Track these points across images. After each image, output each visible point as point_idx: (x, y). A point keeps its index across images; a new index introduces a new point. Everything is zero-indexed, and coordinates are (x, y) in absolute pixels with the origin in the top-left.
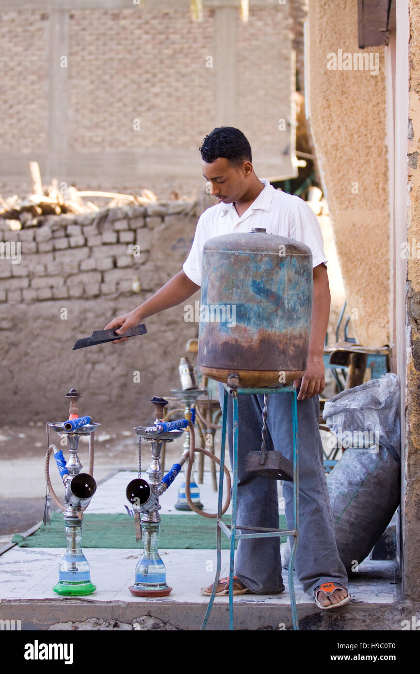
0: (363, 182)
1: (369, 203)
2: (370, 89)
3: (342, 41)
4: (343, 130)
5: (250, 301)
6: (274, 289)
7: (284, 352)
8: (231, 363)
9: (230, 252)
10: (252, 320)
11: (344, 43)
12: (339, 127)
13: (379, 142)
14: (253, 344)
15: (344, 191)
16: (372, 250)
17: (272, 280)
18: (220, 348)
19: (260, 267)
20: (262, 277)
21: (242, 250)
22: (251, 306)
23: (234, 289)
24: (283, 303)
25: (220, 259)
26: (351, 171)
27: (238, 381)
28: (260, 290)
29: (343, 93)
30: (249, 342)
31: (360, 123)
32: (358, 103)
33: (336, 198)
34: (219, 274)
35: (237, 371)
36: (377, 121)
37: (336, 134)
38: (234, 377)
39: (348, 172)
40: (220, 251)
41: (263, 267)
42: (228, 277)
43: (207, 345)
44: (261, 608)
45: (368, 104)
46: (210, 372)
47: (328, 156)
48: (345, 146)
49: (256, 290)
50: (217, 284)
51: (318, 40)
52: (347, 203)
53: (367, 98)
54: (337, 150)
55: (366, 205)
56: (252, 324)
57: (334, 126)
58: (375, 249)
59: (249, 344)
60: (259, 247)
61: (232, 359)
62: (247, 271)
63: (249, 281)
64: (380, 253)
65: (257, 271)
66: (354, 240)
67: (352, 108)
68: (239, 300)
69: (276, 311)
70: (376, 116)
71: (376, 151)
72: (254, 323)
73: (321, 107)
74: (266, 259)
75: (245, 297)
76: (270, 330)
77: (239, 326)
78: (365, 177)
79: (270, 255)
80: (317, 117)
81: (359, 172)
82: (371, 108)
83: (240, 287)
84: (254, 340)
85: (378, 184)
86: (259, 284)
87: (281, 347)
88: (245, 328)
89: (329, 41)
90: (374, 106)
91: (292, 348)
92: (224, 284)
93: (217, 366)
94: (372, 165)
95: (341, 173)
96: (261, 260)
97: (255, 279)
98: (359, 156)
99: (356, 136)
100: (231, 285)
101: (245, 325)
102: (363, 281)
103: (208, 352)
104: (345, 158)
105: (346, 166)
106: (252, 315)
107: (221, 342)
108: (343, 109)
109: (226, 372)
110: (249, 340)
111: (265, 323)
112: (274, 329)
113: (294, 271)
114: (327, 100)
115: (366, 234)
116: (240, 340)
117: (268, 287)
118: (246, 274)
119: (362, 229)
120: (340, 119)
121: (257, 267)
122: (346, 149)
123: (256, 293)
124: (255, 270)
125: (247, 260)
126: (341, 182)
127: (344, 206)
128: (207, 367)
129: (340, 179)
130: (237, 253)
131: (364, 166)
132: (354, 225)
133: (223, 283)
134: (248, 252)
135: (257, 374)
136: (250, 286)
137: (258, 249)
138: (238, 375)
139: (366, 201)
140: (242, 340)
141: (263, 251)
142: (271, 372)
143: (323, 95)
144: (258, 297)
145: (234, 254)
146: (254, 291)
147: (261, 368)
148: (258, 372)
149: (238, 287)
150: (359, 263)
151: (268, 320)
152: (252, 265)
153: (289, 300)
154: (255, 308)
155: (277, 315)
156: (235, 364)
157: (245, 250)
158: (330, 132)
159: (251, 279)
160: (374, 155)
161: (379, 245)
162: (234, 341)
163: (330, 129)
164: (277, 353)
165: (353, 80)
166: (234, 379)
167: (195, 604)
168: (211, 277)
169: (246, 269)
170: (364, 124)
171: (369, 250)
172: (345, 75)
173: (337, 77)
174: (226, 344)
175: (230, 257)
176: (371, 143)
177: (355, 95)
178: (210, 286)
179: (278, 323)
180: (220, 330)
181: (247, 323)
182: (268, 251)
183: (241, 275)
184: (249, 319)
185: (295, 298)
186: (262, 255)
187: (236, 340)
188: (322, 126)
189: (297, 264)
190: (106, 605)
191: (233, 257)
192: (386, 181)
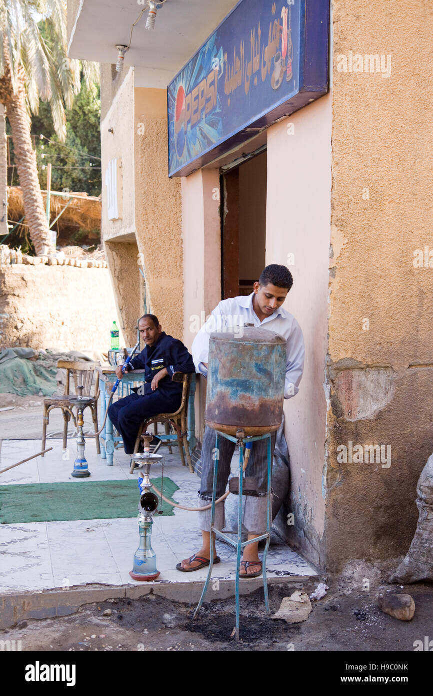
0: (167, 261)
1: (171, 274)
2: (172, 203)
3: (155, 173)
4: (155, 228)
5: (253, 377)
6: (269, 368)
7: (273, 412)
8: (239, 422)
9: (239, 342)
10: (254, 391)
11: (157, 174)
12: (153, 227)
13: (177, 237)
14: (255, 408)
15: (156, 267)
16: (173, 303)
17: (268, 362)
18: (230, 411)
19: (261, 353)
20: (262, 360)
21: (248, 341)
22: (254, 381)
23: (242, 369)
24: (273, 378)
25: (230, 348)
26: (160, 255)
27: (244, 434)
28: (260, 370)
29: (156, 205)
30: (253, 407)
31: (166, 224)
32: (164, 212)
33: (151, 271)
34: (229, 358)
35: (243, 427)
36: (176, 223)
37: (151, 232)
38: (241, 432)
39: (158, 255)
40: (230, 341)
41: (263, 353)
42: (237, 360)
43: (218, 409)
44: (229, 583)
45: (171, 213)
46: (221, 427)
47: (146, 245)
48: (157, 239)
49: (258, 370)
50: (228, 365)
51: (140, 172)
52: (157, 274)
53: (170, 209)
54: (152, 241)
55: (169, 275)
56: (254, 394)
57: (150, 226)
58: (174, 302)
59: (252, 408)
60: (260, 339)
61: (240, 419)
62: (251, 357)
63: (253, 364)
64: (177, 305)
65: (258, 356)
66: (161, 297)
67: (161, 215)
68: (245, 377)
69: (270, 384)
70: (176, 221)
71: (175, 242)
72: (256, 393)
73: (142, 214)
74: (264, 348)
75: (250, 374)
76: (266, 398)
77: (245, 396)
78: (169, 258)
79: (267, 345)
80: (139, 220)
81: (165, 255)
82: (173, 215)
83: (247, 368)
84: (256, 405)
85: (176, 262)
86: (260, 365)
87: (272, 409)
88: (250, 397)
89: (147, 172)
90: (174, 214)
91: (277, 409)
92: (234, 366)
93: (228, 424)
94: (173, 251)
95: (154, 255)
96: (261, 349)
97: (257, 362)
98: (165, 245)
99: (163, 233)
100: (240, 365)
101: (250, 395)
102: (167, 323)
103: (219, 413)
104: (157, 246)
105: (157, 251)
106: (255, 387)
107: (231, 406)
108: (155, 215)
109: (235, 428)
110: (253, 405)
111: (263, 393)
112: (268, 397)
113: (278, 354)
114: (146, 210)
115: (169, 294)
116: (246, 405)
117: (265, 367)
118: (251, 358)
119: (166, 291)
120: (153, 222)
121: (258, 354)
122: (157, 241)
123: (258, 371)
124: (257, 355)
125: (251, 349)
126: (154, 261)
127: (156, 276)
128: (219, 424)
129: (153, 260)
130: (244, 343)
131: (168, 251)
132: (162, 288)
133: (233, 364)
134: (252, 343)
135: (257, 429)
136: (253, 367)
137: (259, 341)
138: (244, 430)
139: (169, 273)
140: (247, 405)
141: (262, 342)
142: (267, 427)
143: (143, 206)
144: (259, 375)
145: (241, 344)
146: (256, 370)
147: (260, 425)
148: (258, 428)
149: (245, 368)
150: (165, 311)
151: (265, 390)
152: (255, 352)
153: (276, 375)
154: (257, 382)
155: (270, 387)
156: (242, 422)
157: (250, 341)
158: (147, 230)
159: (254, 362)
160: (174, 245)
161: (177, 300)
162: (241, 406)
163: (147, 228)
164: (270, 414)
165: (161, 198)
166: (241, 433)
167: (184, 583)
168: (222, 359)
169: (250, 355)
170: (168, 225)
171: (171, 303)
172: (157, 194)
173: (152, 196)
174: (235, 408)
175: (239, 347)
176: (172, 237)
177: (163, 207)
178: (221, 365)
179: (271, 392)
180: (230, 398)
181: (251, 393)
182: (265, 342)
183: (247, 359)
184: (253, 391)
185: (279, 374)
186: (262, 345)
187: (243, 405)
188: (142, 226)
189: (280, 350)
190: (120, 588)
191: (241, 346)
192: (182, 261)
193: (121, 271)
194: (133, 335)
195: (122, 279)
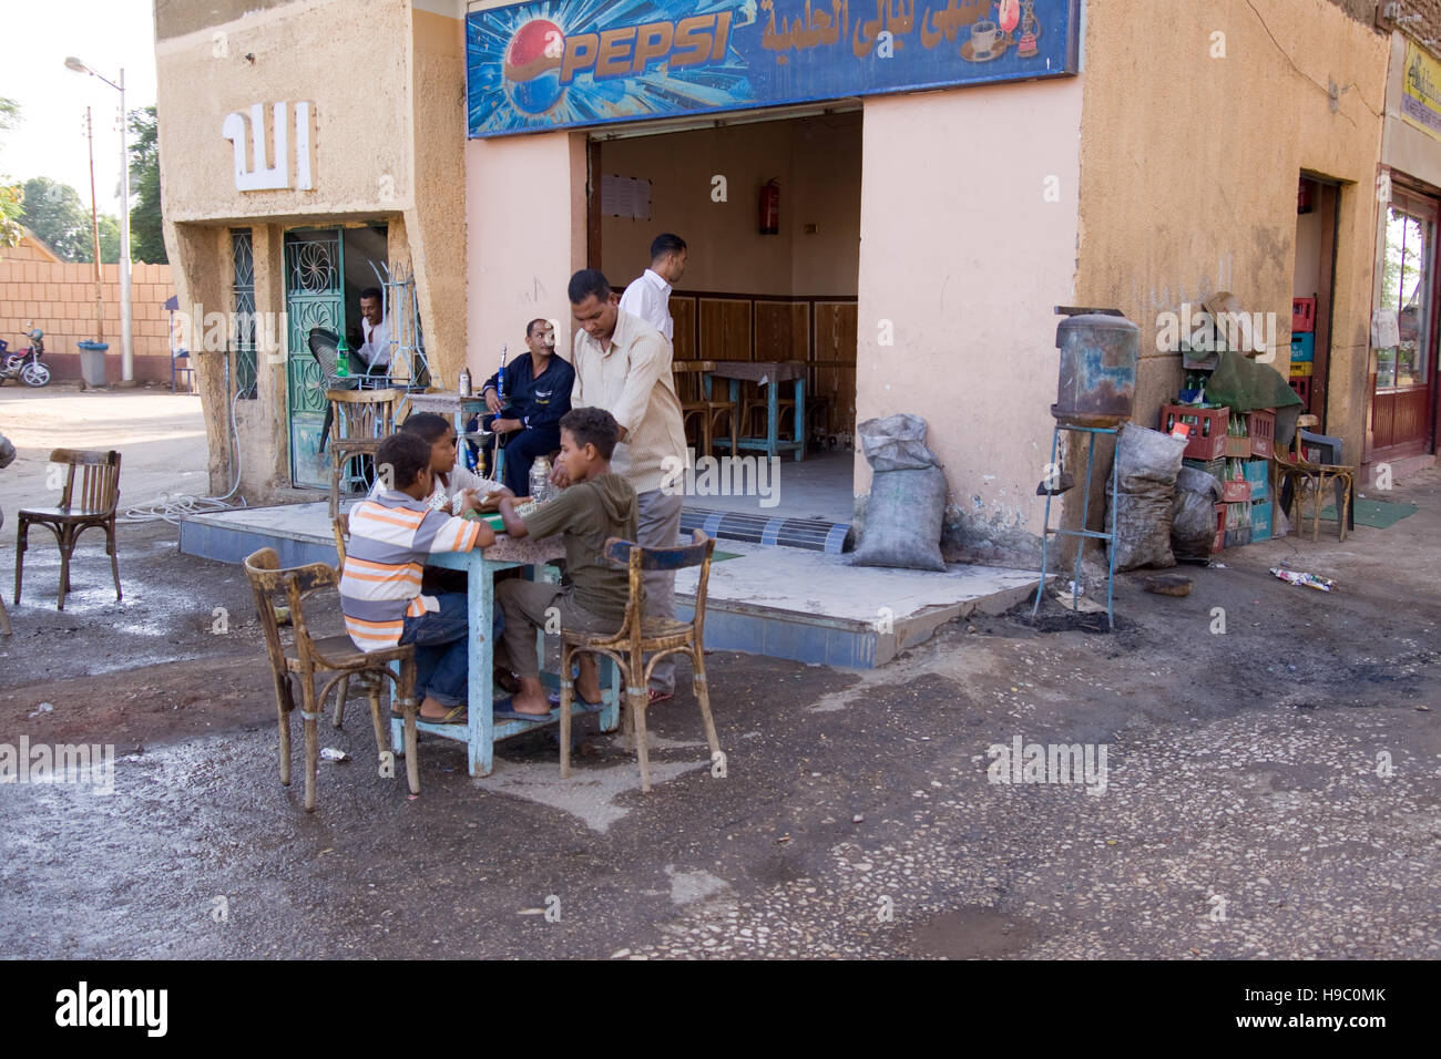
0: (449, 253)
2: (455, 174)
4: (437, 207)
11: (438, 131)
12: (435, 204)
13: (461, 220)
15: (437, 260)
31: (448, 202)
32: (447, 185)
33: (432, 266)
36: (459, 202)
37: (432, 211)
39: (440, 243)
45: (453, 187)
47: (427, 228)
48: (438, 221)
51: (420, 127)
52: (439, 270)
54: (433, 224)
55: (452, 272)
57: (431, 203)
58: (457, 309)
64: (460, 313)
66: (443, 302)
67: (443, 189)
70: (459, 197)
71: (459, 227)
78: (451, 249)
80: (419, 194)
81: (447, 245)
85: (459, 255)
90: (457, 189)
94: (456, 239)
95: (435, 244)
98: (447, 231)
102: (449, 336)
104: (438, 232)
105: (438, 238)
108: (437, 189)
115: (451, 297)
120: (435, 198)
122: (439, 224)
126: (435, 252)
131: (451, 239)
139: (452, 269)
150: (447, 320)
158: (428, 208)
161: (460, 306)
170: (451, 204)
171: (453, 310)
172: (438, 159)
173: (433, 161)
176: (455, 220)
177: (445, 178)
188: (423, 201)
192: (465, 253)
193: (196, 267)
194: (214, 363)
195: (199, 279)
